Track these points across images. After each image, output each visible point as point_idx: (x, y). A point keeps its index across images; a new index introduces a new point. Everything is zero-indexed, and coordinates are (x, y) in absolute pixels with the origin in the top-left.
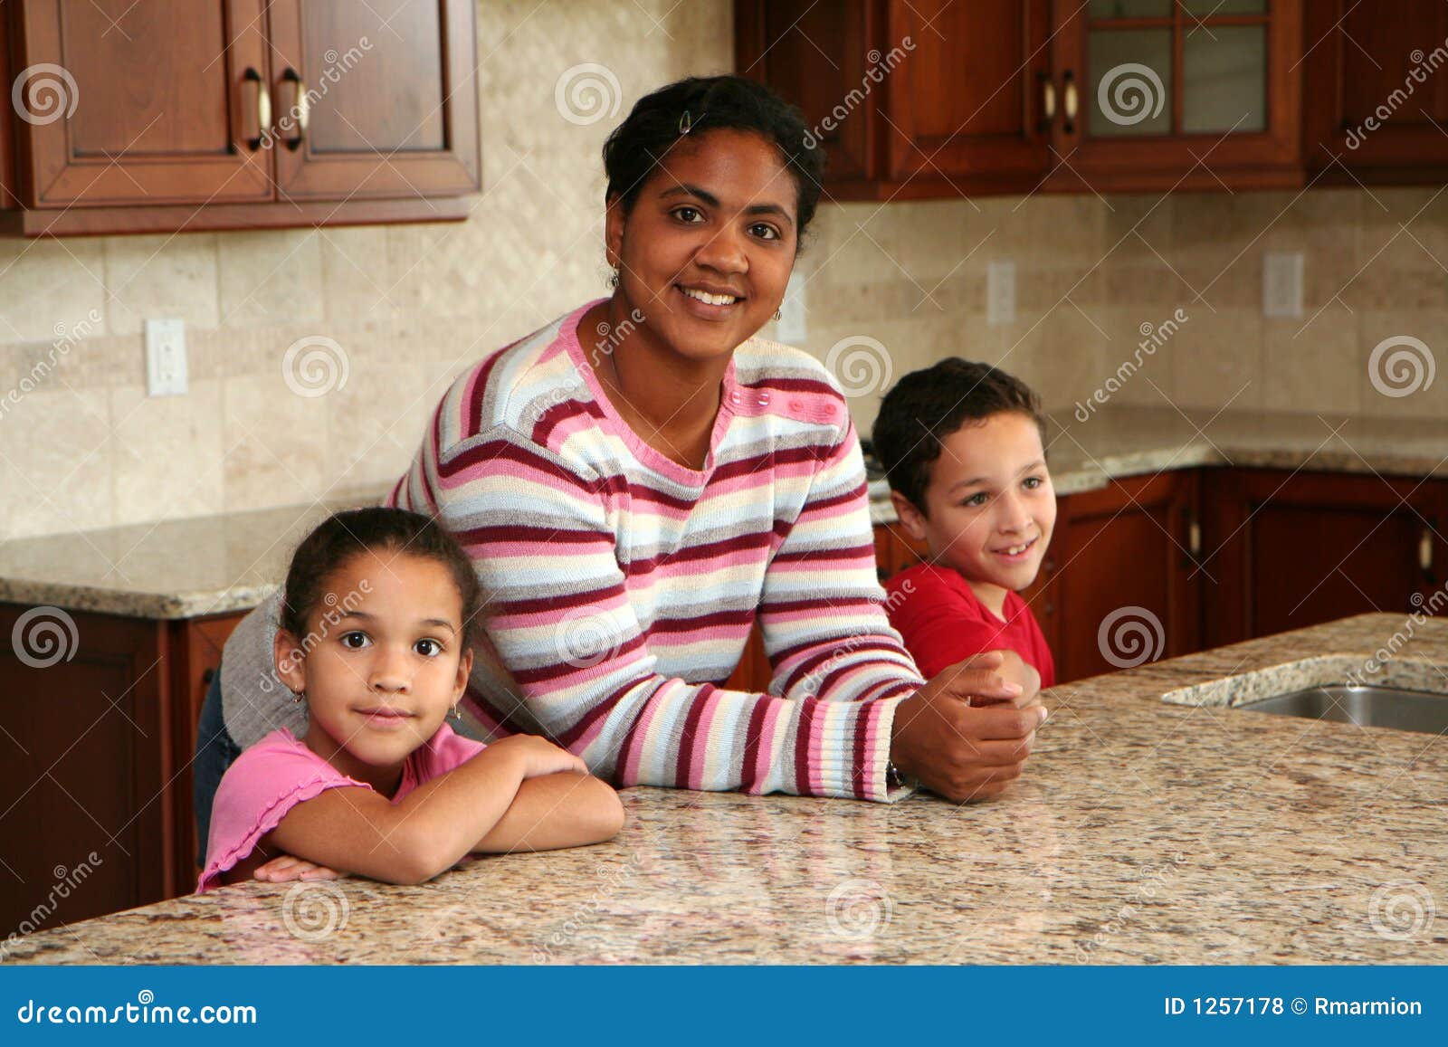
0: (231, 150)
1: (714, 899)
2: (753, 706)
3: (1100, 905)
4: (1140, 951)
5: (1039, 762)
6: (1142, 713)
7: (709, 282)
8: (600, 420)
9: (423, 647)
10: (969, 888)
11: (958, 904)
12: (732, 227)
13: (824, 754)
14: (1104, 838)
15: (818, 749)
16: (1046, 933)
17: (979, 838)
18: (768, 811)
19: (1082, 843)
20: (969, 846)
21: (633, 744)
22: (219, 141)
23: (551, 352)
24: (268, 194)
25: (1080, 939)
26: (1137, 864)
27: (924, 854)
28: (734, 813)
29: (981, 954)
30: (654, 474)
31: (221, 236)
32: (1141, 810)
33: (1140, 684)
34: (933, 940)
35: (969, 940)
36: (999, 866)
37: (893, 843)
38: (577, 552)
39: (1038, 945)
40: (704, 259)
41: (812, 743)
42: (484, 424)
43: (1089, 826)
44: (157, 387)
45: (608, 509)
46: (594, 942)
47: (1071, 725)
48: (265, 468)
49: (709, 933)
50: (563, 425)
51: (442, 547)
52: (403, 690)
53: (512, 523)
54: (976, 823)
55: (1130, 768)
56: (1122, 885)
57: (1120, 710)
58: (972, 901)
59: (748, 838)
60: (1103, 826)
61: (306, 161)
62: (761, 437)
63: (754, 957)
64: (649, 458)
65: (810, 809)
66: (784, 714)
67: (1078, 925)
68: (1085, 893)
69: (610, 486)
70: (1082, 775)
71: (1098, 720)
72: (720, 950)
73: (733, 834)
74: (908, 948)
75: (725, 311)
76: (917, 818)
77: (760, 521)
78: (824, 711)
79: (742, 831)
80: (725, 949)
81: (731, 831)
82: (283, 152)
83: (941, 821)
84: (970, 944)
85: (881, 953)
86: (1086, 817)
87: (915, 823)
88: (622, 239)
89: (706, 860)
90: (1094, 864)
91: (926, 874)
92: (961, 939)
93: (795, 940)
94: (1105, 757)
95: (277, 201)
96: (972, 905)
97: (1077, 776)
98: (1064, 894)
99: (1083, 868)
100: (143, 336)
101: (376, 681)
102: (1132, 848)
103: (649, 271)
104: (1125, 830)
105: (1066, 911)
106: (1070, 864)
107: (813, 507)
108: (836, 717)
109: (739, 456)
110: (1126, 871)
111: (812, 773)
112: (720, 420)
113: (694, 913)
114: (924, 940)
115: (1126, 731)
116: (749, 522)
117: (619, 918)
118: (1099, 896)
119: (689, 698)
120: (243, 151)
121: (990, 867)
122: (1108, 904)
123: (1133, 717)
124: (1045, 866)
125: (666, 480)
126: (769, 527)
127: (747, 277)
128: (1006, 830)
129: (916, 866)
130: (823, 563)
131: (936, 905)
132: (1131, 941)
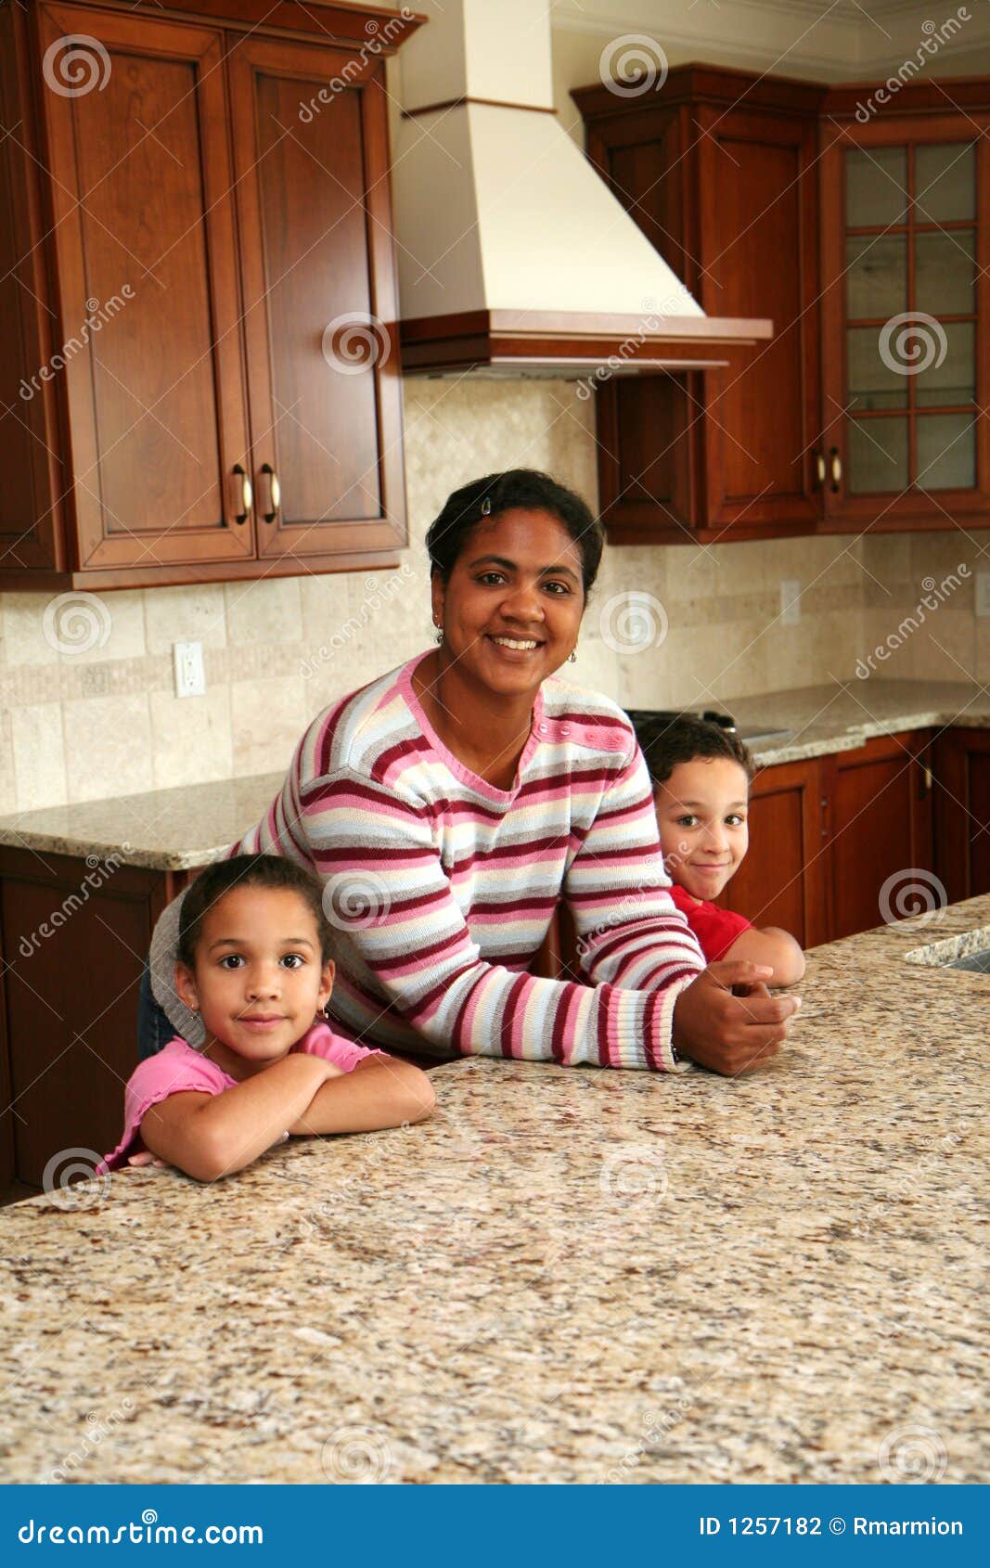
0: (224, 524)
1: (517, 1191)
2: (561, 992)
3: (852, 1202)
4: (887, 1263)
5: (805, 1029)
6: (890, 974)
7: (514, 631)
8: (427, 752)
9: (288, 960)
10: (738, 1179)
11: (729, 1200)
12: (529, 586)
13: (620, 1033)
14: (857, 1117)
15: (615, 1030)
16: (803, 1239)
17: (750, 1117)
18: (577, 1084)
19: (837, 1124)
20: (742, 1127)
21: (464, 1022)
22: (217, 520)
23: (389, 697)
24: (252, 555)
25: (833, 1247)
26: (884, 1151)
27: (702, 1137)
28: (549, 1087)
29: (744, 1267)
30: (471, 792)
31: (228, 584)
32: (888, 1084)
33: (888, 943)
34: (701, 1248)
35: (735, 1248)
36: (766, 1153)
37: (677, 1124)
38: (410, 866)
39: (795, 1255)
40: (507, 611)
41: (610, 1025)
42: (332, 766)
43: (844, 1104)
44: (182, 691)
45: (434, 828)
46: (406, 1247)
47: (831, 988)
48: (262, 745)
49: (506, 1237)
50: (395, 765)
51: (295, 879)
52: (274, 997)
53: (356, 846)
54: (749, 1100)
55: (880, 1035)
56: (871, 1176)
57: (872, 971)
58: (740, 1197)
59: (557, 1116)
60: (855, 1103)
61: (279, 530)
62: (561, 760)
63: (542, 1268)
64: (468, 779)
65: (612, 1083)
66: (586, 998)
67: (832, 1229)
68: (839, 1186)
69: (436, 810)
70: (839, 1044)
71: (852, 980)
72: (513, 1259)
73: (544, 1112)
74: (680, 1258)
75: (529, 654)
76: (700, 1093)
77: (560, 827)
78: (618, 997)
79: (552, 1108)
80: (518, 1258)
81: (545, 1108)
82: (262, 524)
83: (719, 1095)
84: (735, 1254)
85: (655, 1265)
86: (842, 1093)
87: (697, 1099)
88: (444, 605)
89: (518, 1143)
90: (848, 1150)
91: (704, 1162)
92: (727, 1246)
93: (581, 1246)
94: (860, 1023)
95: (258, 559)
96: (740, 1201)
97: (834, 1044)
98: (821, 1188)
99: (839, 1156)
100: (173, 655)
101: (251, 992)
102: (880, 1131)
103: (464, 625)
104: (874, 1109)
105: (822, 1210)
106: (827, 1150)
107: (604, 817)
108: (628, 1001)
109: (543, 775)
110: (875, 1159)
111: (611, 1050)
112: (529, 746)
113: (497, 1210)
114: (694, 1248)
115: (876, 994)
116: (551, 828)
117: (433, 1216)
118: (851, 1190)
119: (508, 983)
120: (232, 523)
121: (758, 1154)
122: (859, 1201)
123: (882, 979)
124: (805, 1152)
125: (481, 796)
126: (567, 832)
127: (546, 625)
128: (774, 1108)
129: (694, 1152)
130: (616, 860)
131: (709, 1201)
132: (879, 1251)
